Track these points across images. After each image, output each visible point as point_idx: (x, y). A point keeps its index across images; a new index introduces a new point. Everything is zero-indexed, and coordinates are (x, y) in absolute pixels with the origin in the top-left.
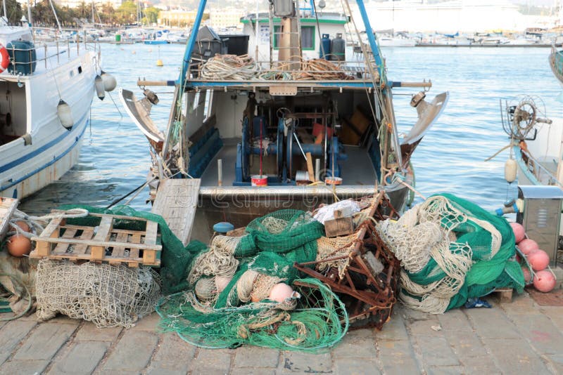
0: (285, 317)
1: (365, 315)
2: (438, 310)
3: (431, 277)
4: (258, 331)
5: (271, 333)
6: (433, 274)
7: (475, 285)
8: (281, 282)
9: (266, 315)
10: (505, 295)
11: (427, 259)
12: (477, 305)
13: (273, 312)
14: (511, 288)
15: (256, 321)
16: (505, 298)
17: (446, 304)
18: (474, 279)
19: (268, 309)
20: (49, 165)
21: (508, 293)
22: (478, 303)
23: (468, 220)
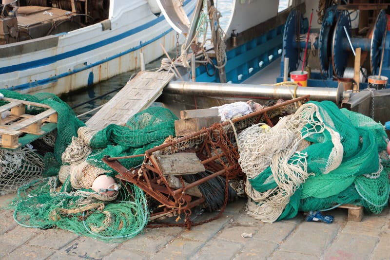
0: (100, 206)
1: (173, 213)
2: (268, 219)
3: (265, 185)
4: (70, 216)
5: (80, 220)
6: (267, 182)
7: (311, 198)
8: (105, 174)
9: (84, 203)
10: (352, 213)
11: (262, 166)
12: (315, 219)
13: (89, 201)
14: (358, 206)
15: (75, 207)
16: (354, 216)
17: (278, 214)
18: (309, 192)
19: (85, 198)
20: (134, 50)
21: (356, 210)
22: (316, 216)
23: (325, 130)
